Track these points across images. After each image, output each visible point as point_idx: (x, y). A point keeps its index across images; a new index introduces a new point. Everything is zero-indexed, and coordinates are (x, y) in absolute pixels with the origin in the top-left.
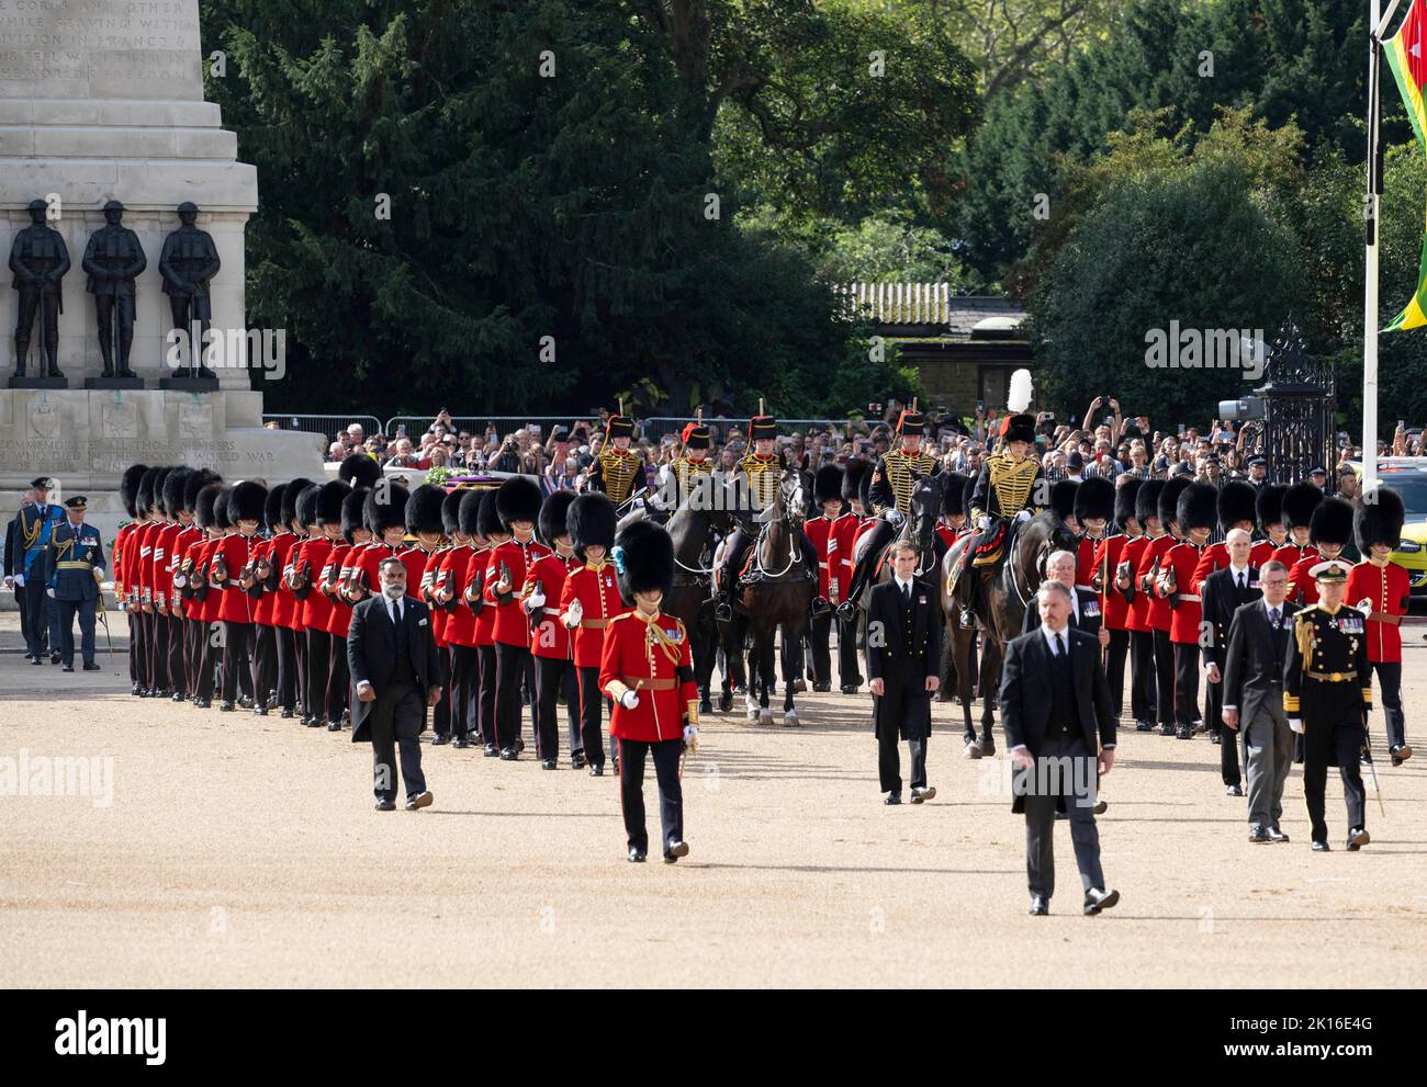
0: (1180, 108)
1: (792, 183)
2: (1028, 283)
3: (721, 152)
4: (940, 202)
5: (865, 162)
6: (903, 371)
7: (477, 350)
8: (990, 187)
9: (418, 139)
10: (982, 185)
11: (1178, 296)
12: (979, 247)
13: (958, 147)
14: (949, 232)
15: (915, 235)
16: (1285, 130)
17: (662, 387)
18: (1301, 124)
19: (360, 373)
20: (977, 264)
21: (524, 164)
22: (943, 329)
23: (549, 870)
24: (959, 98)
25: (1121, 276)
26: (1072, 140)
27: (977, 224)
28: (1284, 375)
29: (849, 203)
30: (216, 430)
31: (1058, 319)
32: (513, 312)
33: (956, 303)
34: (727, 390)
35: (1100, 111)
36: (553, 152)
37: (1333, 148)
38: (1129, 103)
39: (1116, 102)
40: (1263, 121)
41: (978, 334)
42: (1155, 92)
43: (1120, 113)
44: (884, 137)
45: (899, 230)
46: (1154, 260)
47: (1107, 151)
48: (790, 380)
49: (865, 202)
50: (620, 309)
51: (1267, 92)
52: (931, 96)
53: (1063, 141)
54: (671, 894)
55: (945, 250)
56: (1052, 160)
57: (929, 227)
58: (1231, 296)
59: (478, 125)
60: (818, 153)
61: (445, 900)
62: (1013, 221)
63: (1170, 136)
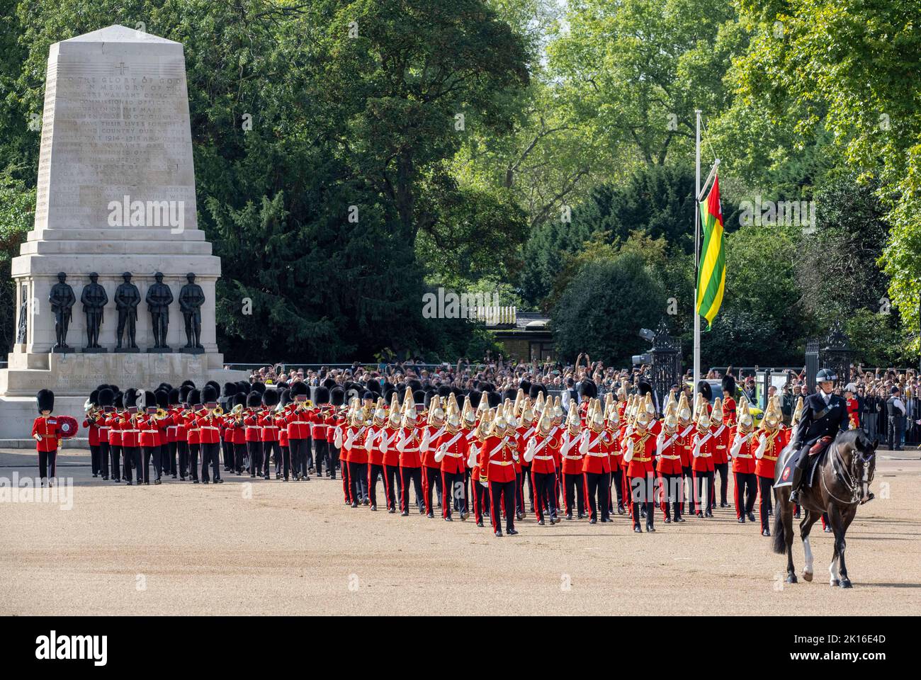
0: (614, 232)
1: (449, 264)
2: (550, 306)
3: (418, 251)
4: (512, 272)
5: (481, 254)
6: (497, 344)
7: (314, 336)
8: (533, 265)
9: (289, 245)
10: (530, 265)
11: (614, 311)
12: (528, 291)
13: (519, 248)
14: (516, 285)
15: (501, 286)
16: (659, 240)
17: (394, 351)
18: (666, 238)
19: (265, 346)
20: (527, 299)
21: (334, 255)
22: (513, 326)
23: (349, 556)
24: (520, 227)
25: (590, 303)
26: (567, 245)
27: (528, 282)
28: (660, 345)
29: (473, 272)
30: (204, 370)
31: (563, 321)
32: (330, 320)
33: (519, 315)
34: (422, 353)
35: (580, 233)
36: (347, 250)
37: (680, 248)
38: (592, 229)
39: (586, 229)
40: (650, 237)
41: (528, 328)
42: (603, 225)
43: (588, 234)
44: (488, 243)
45: (494, 284)
46: (604, 296)
47: (583, 250)
48: (449, 348)
49: (479, 272)
50: (376, 318)
51: (651, 224)
52: (508, 227)
53: (564, 246)
54: (401, 566)
55: (514, 292)
56: (559, 254)
57: (507, 283)
58: (636, 311)
59: (315, 238)
60: (459, 251)
61: (304, 569)
62: (542, 280)
63: (610, 243)
